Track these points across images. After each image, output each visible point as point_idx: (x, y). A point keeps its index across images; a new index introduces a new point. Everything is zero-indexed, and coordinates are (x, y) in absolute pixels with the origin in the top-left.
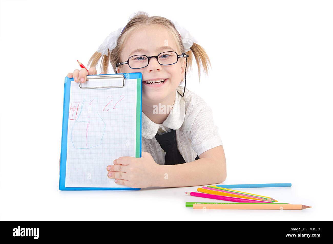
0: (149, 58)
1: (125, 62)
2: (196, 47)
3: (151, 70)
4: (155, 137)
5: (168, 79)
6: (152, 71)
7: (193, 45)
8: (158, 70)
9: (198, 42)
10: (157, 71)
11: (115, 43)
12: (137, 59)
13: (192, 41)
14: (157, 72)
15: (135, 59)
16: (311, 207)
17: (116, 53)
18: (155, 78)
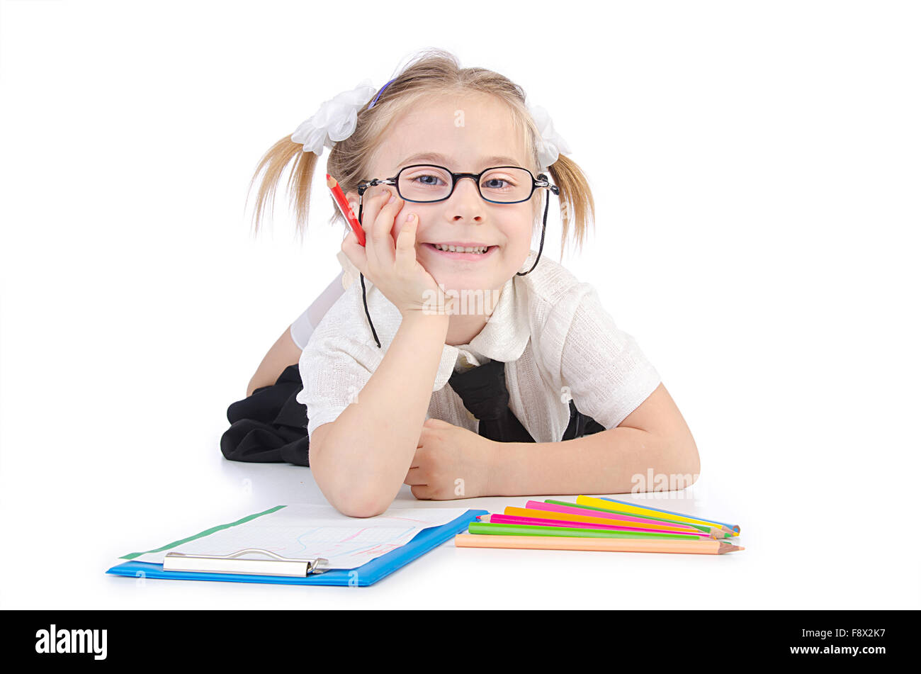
0: (456, 178)
1: (388, 179)
2: (565, 164)
3: (457, 218)
4: (450, 381)
5: (498, 246)
6: (460, 220)
7: (559, 160)
8: (477, 219)
9: (570, 153)
10: (474, 221)
11: (349, 122)
12: (419, 180)
13: (557, 147)
14: (472, 224)
15: (414, 179)
16: (743, 549)
17: (355, 153)
18: (465, 241)
